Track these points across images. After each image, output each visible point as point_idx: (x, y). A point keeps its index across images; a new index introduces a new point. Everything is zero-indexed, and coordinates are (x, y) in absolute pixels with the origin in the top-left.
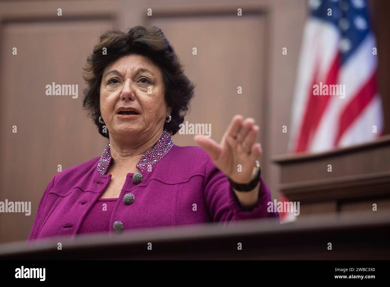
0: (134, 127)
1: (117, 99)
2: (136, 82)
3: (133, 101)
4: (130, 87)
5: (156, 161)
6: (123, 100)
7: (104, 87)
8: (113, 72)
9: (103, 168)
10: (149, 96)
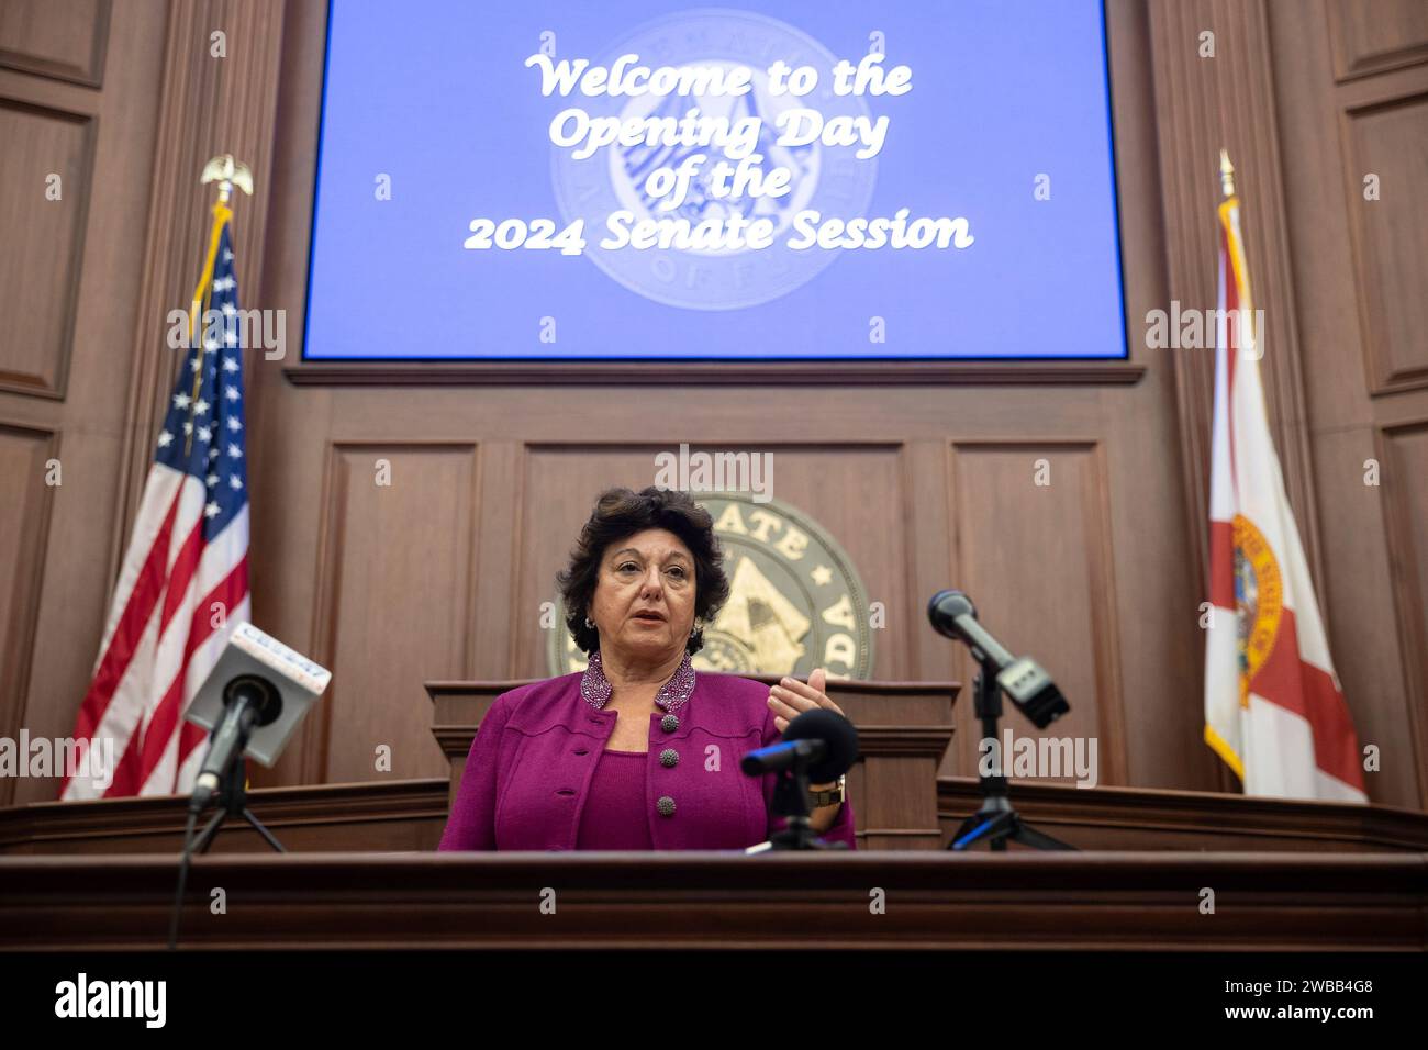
0: (657, 639)
1: (637, 596)
2: (665, 573)
3: (659, 601)
4: (658, 579)
5: (684, 696)
6: (644, 599)
7: (610, 573)
9: (597, 698)
10: (680, 595)
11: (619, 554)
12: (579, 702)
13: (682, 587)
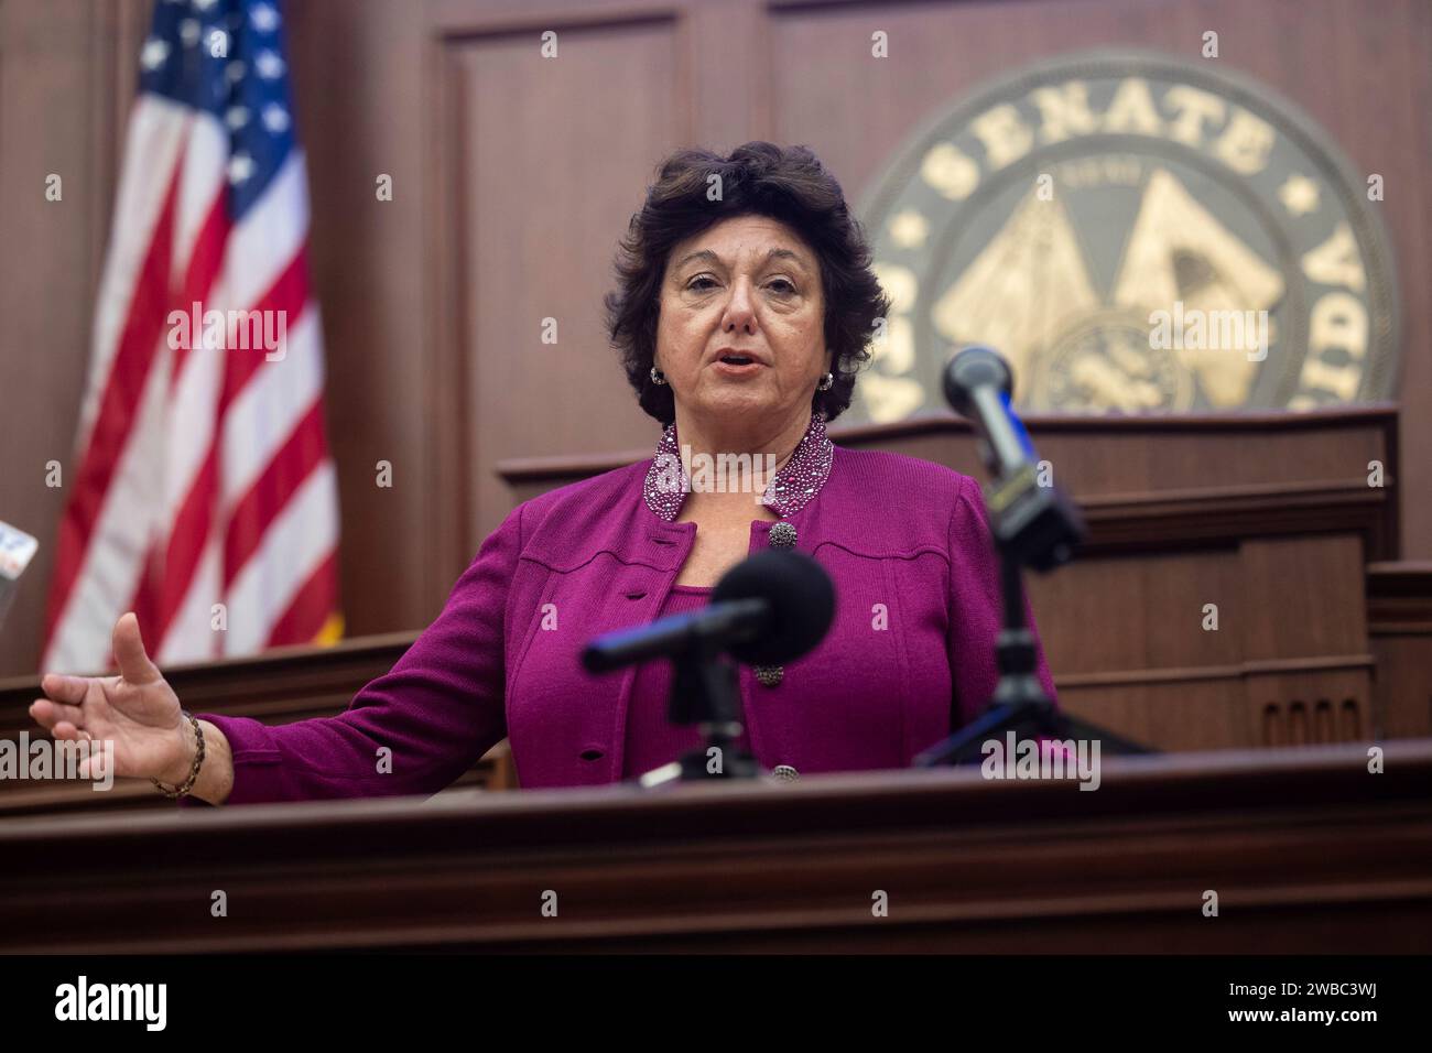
0: (755, 397)
1: (714, 328)
2: (761, 288)
3: (752, 334)
4: (749, 298)
5: (811, 491)
6: (727, 332)
7: (676, 293)
8: (700, 254)
9: (665, 503)
10: (792, 323)
11: (687, 264)
12: (640, 510)
13: (794, 308)
